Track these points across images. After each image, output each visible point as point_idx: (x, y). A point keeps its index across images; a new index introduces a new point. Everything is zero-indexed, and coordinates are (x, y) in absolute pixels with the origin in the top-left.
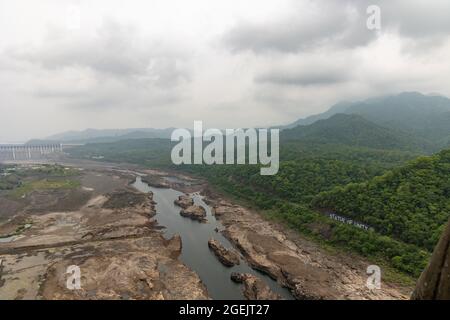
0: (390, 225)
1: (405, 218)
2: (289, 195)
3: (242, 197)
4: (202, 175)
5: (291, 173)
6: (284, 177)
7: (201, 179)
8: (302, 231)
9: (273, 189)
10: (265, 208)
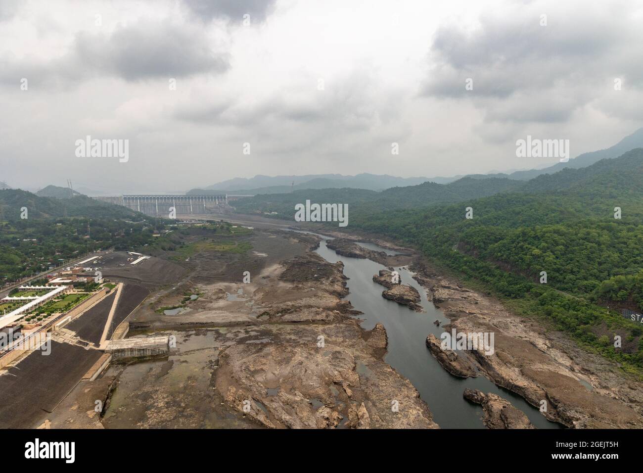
2: (554, 278)
3: (475, 278)
4: (412, 242)
5: (557, 243)
6: (544, 250)
7: (410, 247)
8: (579, 336)
9: (526, 267)
10: (513, 296)
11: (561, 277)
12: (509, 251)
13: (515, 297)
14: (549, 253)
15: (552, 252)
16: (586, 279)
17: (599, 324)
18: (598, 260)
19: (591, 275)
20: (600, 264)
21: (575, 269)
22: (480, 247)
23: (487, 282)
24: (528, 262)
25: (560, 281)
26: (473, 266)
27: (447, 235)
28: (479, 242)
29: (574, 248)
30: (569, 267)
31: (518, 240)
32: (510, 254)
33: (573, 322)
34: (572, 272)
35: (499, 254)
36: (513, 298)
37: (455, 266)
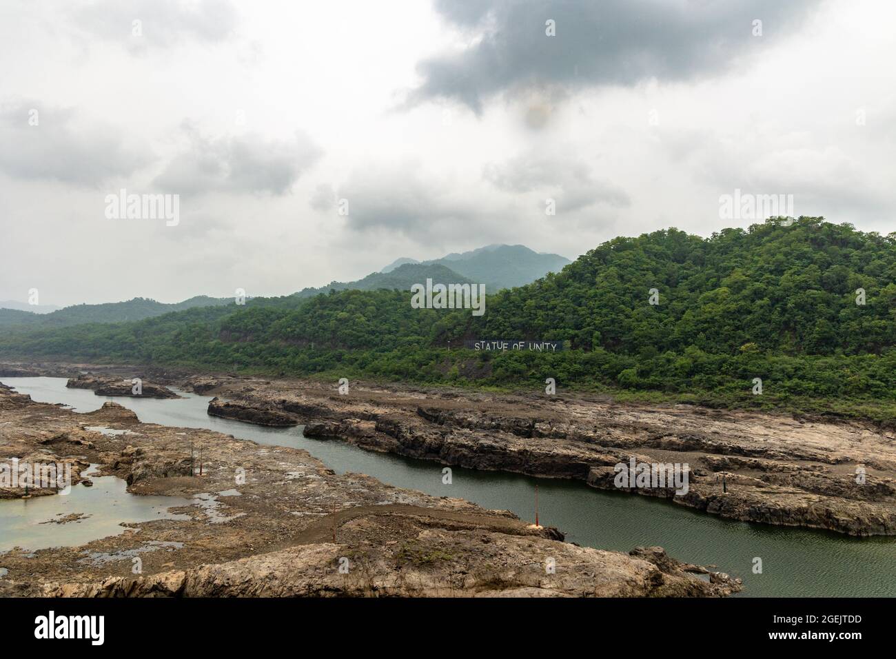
0: (597, 333)
1: (622, 317)
2: (369, 342)
3: (255, 364)
4: (128, 356)
5: (365, 304)
6: (352, 312)
7: (124, 364)
8: (422, 378)
9: (330, 336)
10: (319, 368)
11: (377, 340)
12: (304, 323)
13: (322, 370)
14: (358, 315)
15: (361, 313)
16: (407, 335)
17: (441, 362)
18: (416, 317)
19: (412, 332)
20: (419, 321)
21: (393, 329)
22: (256, 330)
23: (276, 364)
24: (333, 329)
25: (376, 345)
26: (249, 350)
27: (197, 328)
28: (254, 324)
29: (387, 308)
30: (386, 327)
31: (313, 310)
32: (305, 326)
33: (412, 367)
34: (390, 332)
35: (289, 329)
36: (320, 371)
37: (217, 359)
